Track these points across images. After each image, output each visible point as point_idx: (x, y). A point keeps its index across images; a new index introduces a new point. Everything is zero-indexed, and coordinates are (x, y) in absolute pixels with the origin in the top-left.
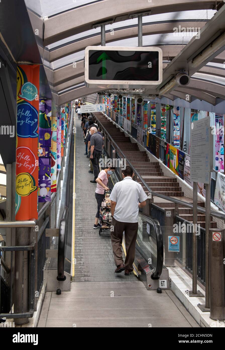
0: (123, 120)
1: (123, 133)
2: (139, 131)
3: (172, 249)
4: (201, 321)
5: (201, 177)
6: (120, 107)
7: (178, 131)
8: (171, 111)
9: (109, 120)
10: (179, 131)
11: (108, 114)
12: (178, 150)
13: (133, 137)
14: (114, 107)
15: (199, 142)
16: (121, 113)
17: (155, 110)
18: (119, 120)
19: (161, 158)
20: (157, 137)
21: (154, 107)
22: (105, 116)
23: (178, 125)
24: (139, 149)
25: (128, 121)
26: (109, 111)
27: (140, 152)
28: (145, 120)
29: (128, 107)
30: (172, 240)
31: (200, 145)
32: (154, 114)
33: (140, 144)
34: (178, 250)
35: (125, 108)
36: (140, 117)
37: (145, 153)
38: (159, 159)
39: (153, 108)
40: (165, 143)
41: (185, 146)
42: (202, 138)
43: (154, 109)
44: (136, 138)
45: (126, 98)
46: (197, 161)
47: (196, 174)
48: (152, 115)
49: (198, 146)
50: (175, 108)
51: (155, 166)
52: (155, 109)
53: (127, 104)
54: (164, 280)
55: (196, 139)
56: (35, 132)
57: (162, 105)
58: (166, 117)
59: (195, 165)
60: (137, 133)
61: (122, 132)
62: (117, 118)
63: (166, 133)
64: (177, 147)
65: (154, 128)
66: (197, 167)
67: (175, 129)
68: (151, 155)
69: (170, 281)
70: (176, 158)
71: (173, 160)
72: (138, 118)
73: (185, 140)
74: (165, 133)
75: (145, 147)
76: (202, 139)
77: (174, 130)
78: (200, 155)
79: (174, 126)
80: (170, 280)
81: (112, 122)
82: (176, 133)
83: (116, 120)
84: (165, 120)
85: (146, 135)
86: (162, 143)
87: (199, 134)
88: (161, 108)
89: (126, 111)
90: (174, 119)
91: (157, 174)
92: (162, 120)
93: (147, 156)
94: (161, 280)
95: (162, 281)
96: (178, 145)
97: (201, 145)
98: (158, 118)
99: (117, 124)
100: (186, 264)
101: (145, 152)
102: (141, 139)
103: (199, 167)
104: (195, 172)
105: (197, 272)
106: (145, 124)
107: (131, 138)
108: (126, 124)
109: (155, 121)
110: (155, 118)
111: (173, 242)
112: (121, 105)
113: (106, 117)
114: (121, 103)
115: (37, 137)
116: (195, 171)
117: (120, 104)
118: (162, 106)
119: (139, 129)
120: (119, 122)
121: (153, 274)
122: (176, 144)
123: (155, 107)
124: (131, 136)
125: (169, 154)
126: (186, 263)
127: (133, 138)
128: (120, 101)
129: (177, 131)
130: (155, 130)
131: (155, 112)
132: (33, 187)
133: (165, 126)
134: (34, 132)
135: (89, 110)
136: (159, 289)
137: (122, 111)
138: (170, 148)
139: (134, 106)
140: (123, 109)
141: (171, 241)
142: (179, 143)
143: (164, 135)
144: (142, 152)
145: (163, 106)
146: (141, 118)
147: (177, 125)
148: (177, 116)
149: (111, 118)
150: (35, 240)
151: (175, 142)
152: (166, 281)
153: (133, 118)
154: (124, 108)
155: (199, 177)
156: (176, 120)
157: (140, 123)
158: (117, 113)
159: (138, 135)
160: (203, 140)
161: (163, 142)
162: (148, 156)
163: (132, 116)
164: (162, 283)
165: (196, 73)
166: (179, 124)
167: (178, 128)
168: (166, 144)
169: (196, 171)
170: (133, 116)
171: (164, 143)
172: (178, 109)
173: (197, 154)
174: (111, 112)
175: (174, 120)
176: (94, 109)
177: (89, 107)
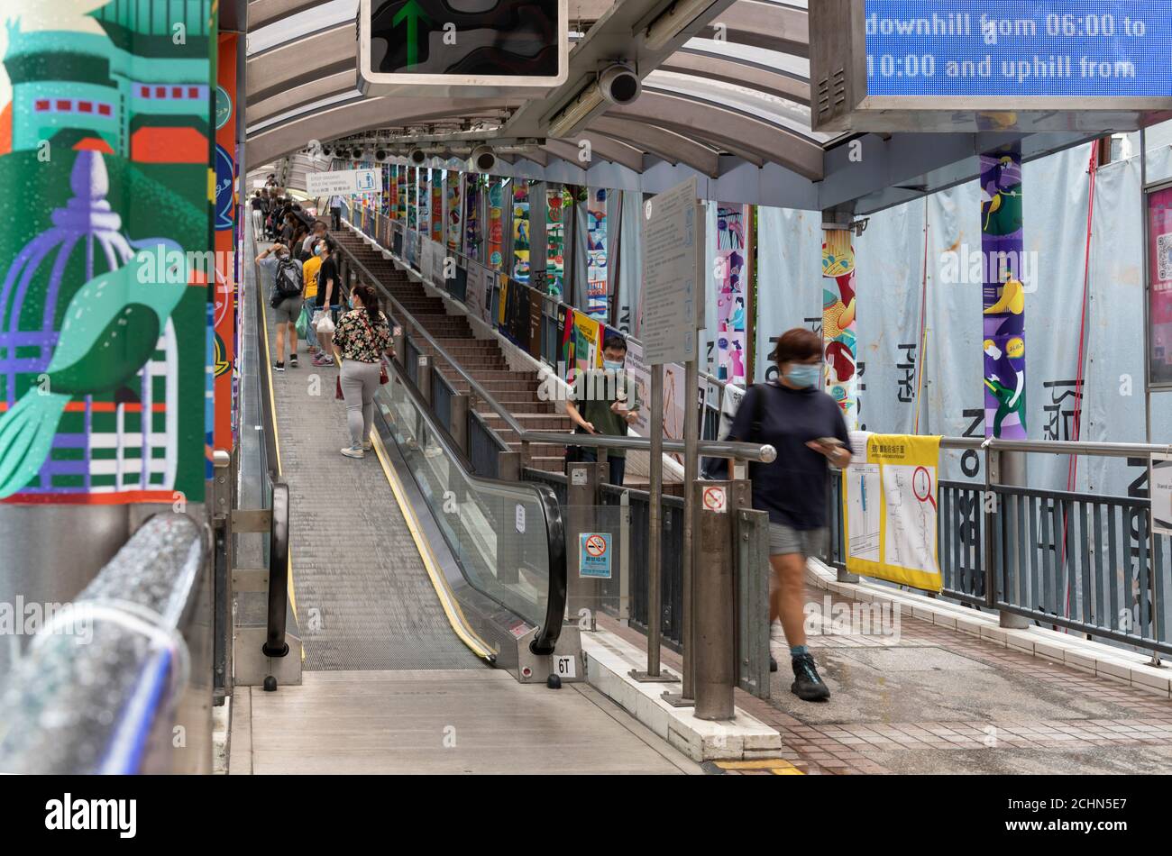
0: (420, 243)
1: (419, 287)
2: (472, 274)
3: (590, 571)
4: (669, 728)
5: (672, 348)
6: (409, 201)
7: (602, 266)
8: (579, 209)
9: (370, 246)
10: (606, 267)
11: (366, 227)
12: (601, 327)
13: (452, 296)
14: (386, 203)
15: (667, 250)
16: (412, 222)
17: (528, 204)
18: (405, 242)
19: (545, 357)
20: (532, 291)
21: (523, 193)
22: (354, 234)
23: (603, 249)
24: (475, 333)
25: (437, 244)
26: (368, 217)
27: (478, 341)
28: (494, 238)
29: (437, 201)
30: (590, 543)
31: (669, 260)
32: (525, 216)
33: (475, 317)
34: (608, 572)
35: (425, 204)
36: (477, 230)
37: (493, 345)
38: (539, 359)
39: (520, 198)
40: (560, 306)
41: (623, 320)
42: (676, 238)
43: (524, 201)
44: (464, 299)
45: (430, 171)
46: (663, 306)
47: (660, 342)
48: (517, 222)
49: (664, 262)
50: (592, 193)
51: (529, 383)
52: (528, 201)
53: (433, 190)
54: (567, 657)
55: (660, 244)
56: (226, 215)
57: (551, 185)
58: (562, 226)
59: (655, 319)
60: (468, 281)
61: (415, 281)
62: (398, 237)
63: (561, 275)
64: (600, 319)
65: (522, 263)
66: (661, 322)
67: (591, 260)
68: (515, 351)
69: (583, 658)
70: (595, 353)
71: (586, 358)
72: (469, 235)
73: (623, 302)
74: (559, 277)
75: (494, 327)
76: (675, 241)
77: (590, 264)
78: (671, 287)
79: (590, 252)
80: (584, 655)
81: (380, 253)
82: (598, 274)
83: (392, 244)
84: (561, 234)
85: (498, 285)
86: (551, 310)
87: (667, 228)
88: (548, 196)
89: (430, 213)
90: (589, 228)
91: (535, 408)
92: (551, 233)
93: (501, 354)
94: (558, 655)
95: (561, 660)
96: (602, 313)
97: (674, 258)
98: (538, 229)
99: (397, 259)
100: (630, 612)
101: (494, 342)
102: (479, 301)
103: (667, 321)
104: (658, 337)
105: (662, 622)
106: (494, 250)
107: (447, 299)
108: (428, 256)
109: (528, 241)
110: (526, 229)
111: (594, 551)
112: (412, 193)
113: (358, 236)
114: (412, 189)
115: (230, 228)
116: (655, 334)
117: (409, 191)
118: (551, 191)
119: (473, 269)
120: (404, 249)
121: (537, 640)
122: (596, 308)
123: (527, 196)
124: (447, 295)
125: (574, 340)
126: (630, 608)
127: (454, 301)
128: (409, 182)
129: (597, 268)
130: (526, 268)
131: (528, 209)
132: (219, 362)
133: (560, 253)
134: (221, 215)
135: (331, 187)
136: (552, 678)
137: (415, 214)
138: (576, 323)
139: (457, 194)
140: (420, 205)
141: (586, 549)
142: (606, 304)
143: (555, 283)
144: (485, 341)
145: (554, 191)
146: (480, 232)
147: (599, 246)
148: (599, 219)
149: (375, 239)
150: (224, 507)
151: (592, 303)
152: (572, 658)
153: (451, 234)
154: (422, 202)
155: (665, 349)
156: (594, 230)
157: (476, 250)
158: (397, 222)
159: (468, 287)
160: (678, 243)
161: (554, 303)
162: (503, 355)
163: (450, 228)
164: (560, 665)
165: (656, 73)
166: (605, 243)
167: (601, 256)
168: (562, 309)
169: (658, 334)
170: (454, 228)
171: (556, 307)
172: (601, 195)
173: (663, 284)
174: (377, 220)
175: (590, 231)
176: (346, 186)
177: (333, 177)
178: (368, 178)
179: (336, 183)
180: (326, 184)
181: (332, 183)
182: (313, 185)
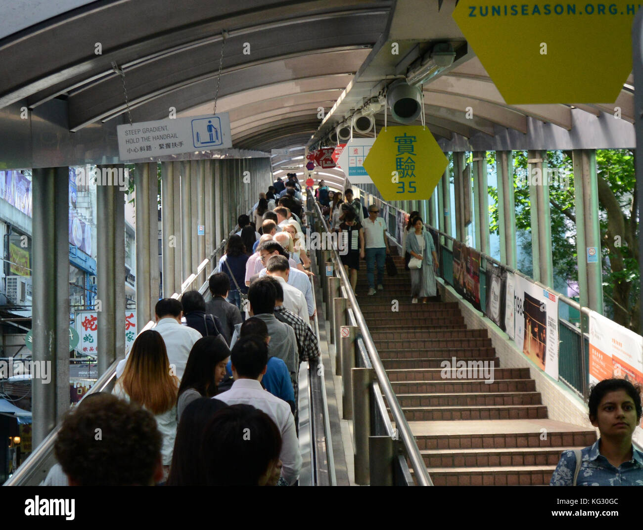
135: (155, 144)
176: (177, 141)
177: (158, 129)
178: (210, 128)
179: (162, 137)
180: (148, 139)
181: (155, 138)
182: (128, 141)
